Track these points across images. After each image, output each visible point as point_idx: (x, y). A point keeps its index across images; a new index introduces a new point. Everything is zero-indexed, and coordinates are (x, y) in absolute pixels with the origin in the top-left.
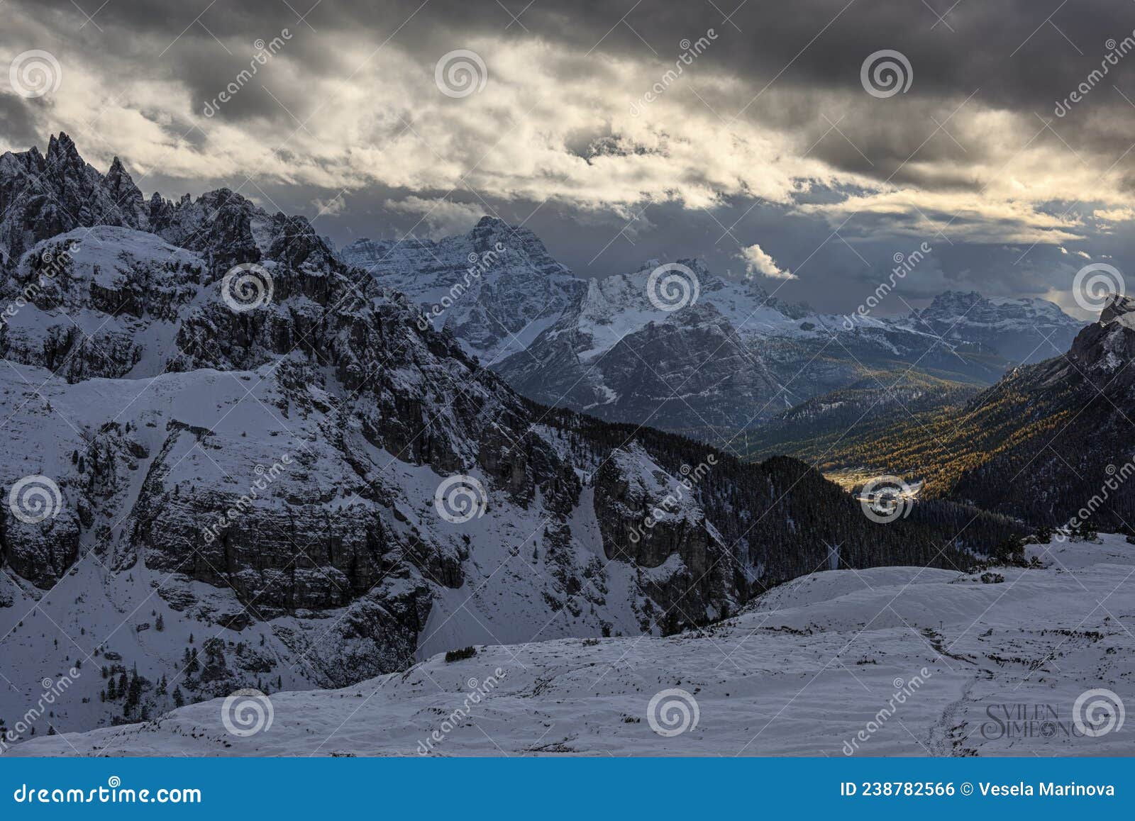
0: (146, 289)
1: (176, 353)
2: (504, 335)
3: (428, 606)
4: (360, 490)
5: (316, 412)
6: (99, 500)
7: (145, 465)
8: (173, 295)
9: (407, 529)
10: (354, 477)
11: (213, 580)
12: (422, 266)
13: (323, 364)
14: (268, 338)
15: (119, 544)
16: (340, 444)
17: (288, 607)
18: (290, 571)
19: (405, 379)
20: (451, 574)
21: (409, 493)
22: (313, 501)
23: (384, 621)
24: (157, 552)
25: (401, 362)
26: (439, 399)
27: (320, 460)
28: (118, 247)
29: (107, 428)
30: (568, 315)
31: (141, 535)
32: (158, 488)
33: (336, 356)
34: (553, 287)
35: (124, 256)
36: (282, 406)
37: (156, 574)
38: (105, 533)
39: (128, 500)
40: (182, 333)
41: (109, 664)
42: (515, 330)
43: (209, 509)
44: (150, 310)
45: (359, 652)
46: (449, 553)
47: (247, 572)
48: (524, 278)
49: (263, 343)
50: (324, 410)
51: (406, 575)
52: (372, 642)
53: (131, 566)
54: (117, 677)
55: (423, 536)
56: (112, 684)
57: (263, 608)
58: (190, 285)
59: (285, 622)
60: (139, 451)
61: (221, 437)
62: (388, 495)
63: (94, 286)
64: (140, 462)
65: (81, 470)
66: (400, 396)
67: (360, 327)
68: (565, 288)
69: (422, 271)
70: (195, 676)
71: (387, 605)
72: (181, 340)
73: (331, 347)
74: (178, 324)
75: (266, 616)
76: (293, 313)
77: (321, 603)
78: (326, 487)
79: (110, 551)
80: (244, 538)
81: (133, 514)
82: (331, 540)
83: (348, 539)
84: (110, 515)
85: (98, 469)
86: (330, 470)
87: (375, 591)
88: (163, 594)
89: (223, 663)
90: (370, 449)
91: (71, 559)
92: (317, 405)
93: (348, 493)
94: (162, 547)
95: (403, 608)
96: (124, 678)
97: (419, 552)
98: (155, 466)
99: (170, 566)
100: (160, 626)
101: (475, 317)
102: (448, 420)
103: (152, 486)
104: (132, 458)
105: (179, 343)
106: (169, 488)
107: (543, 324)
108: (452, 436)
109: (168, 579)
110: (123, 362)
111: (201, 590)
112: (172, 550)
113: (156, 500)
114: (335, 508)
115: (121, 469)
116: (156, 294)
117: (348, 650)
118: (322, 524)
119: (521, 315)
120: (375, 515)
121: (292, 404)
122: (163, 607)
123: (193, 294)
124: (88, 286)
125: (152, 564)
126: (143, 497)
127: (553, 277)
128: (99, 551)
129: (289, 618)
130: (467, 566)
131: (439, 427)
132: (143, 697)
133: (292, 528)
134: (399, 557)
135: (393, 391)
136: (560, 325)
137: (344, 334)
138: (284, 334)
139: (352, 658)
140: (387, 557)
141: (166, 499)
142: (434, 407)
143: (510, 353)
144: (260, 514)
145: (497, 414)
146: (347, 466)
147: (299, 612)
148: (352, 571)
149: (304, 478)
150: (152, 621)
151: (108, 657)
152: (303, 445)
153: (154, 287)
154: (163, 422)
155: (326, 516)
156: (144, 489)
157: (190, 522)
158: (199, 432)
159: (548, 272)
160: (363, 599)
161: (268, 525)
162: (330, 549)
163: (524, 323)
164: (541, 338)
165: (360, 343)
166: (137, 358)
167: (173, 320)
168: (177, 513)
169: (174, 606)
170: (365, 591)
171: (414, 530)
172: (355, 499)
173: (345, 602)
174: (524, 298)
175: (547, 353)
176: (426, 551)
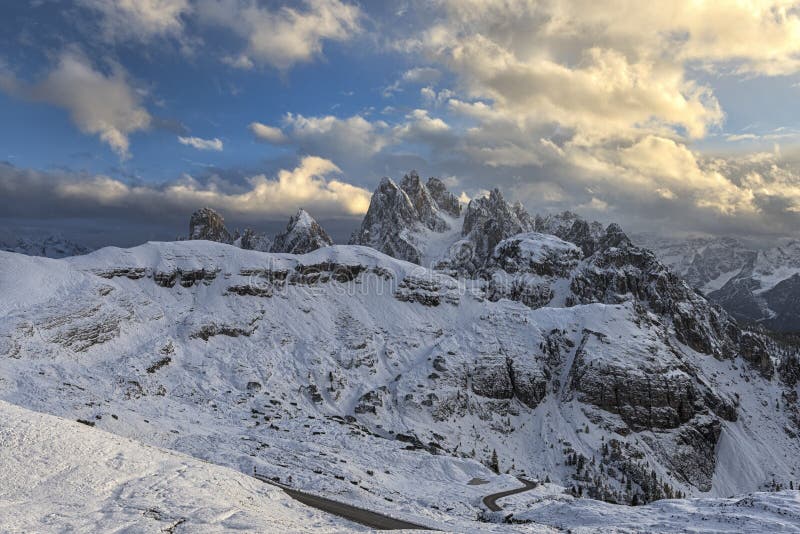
0: (554, 263)
1: (569, 294)
2: (708, 281)
3: (720, 431)
4: (681, 368)
5: (654, 326)
6: (553, 367)
7: (573, 350)
8: (567, 265)
9: (704, 388)
10: (677, 360)
11: (611, 410)
12: (661, 245)
13: (642, 299)
14: (615, 286)
15: (565, 389)
16: (667, 343)
17: (649, 427)
18: (648, 407)
19: (685, 307)
20: (730, 414)
21: (704, 369)
22: (658, 372)
23: (697, 437)
24: (583, 394)
25: (682, 299)
26: (702, 318)
27: (659, 351)
28: (540, 243)
29: (554, 332)
30: (745, 270)
31: (575, 385)
32: (582, 363)
33: (649, 296)
34: (736, 255)
35: (544, 247)
36: (637, 322)
37: (583, 405)
38: (557, 384)
39: (567, 368)
40: (573, 284)
41: (566, 448)
42: (714, 278)
43: (608, 374)
44: (557, 273)
45: (686, 452)
46: (729, 402)
47: (628, 406)
48: (719, 250)
49: (612, 289)
50: (657, 324)
51: (706, 413)
52: (692, 448)
53: (570, 400)
54: (572, 455)
55: (714, 393)
56: (570, 457)
57: (636, 425)
58: (575, 260)
59: (647, 434)
60: (570, 344)
61: (610, 338)
62: (693, 370)
63: (531, 262)
64: (571, 349)
65: (544, 352)
66: (684, 317)
67: (661, 280)
68: (742, 255)
69: (661, 248)
70: (607, 457)
71: (698, 428)
72: (573, 287)
73: (646, 291)
74: (571, 280)
75: (637, 430)
76: (626, 273)
77: (665, 426)
78: (663, 365)
79: (560, 392)
80: (625, 390)
81: (570, 375)
82: (668, 394)
83: (677, 393)
84: (558, 374)
85: (552, 352)
86: (664, 357)
87: (692, 421)
88: (587, 415)
89: (621, 453)
90: (681, 345)
91: (543, 395)
92: (653, 322)
93: (675, 368)
94: (585, 392)
95: (707, 431)
96: (575, 455)
97: (712, 401)
98: (579, 351)
99: (590, 401)
100: (587, 431)
101: (691, 271)
102: (708, 330)
103: (578, 361)
104: (567, 347)
105: (572, 289)
106: (587, 363)
107: (731, 275)
108: (711, 339)
109: (589, 408)
110: (546, 298)
111: (605, 415)
112: (590, 394)
113: (581, 368)
114: (670, 375)
115: (562, 353)
116: (560, 265)
117: (680, 451)
118: (664, 384)
119: (718, 270)
120: (690, 381)
121: (642, 322)
122: (588, 422)
123: (576, 264)
124: (528, 262)
125: (581, 400)
126: (574, 366)
127: (736, 250)
128: (555, 392)
129: (649, 432)
130: (739, 410)
131: (704, 333)
132: (585, 466)
133: (649, 386)
134: (702, 403)
135: (680, 314)
136: (740, 276)
137: (653, 285)
138: (623, 284)
139: (683, 455)
140: (696, 403)
141: (586, 368)
142: (700, 322)
143: (711, 291)
144: (633, 378)
145: (725, 325)
146: (673, 355)
147: (654, 429)
148: (680, 410)
149: (653, 360)
150: (584, 429)
151: (566, 444)
152: (650, 343)
153: (559, 261)
154: (580, 329)
155: (665, 380)
156: (575, 362)
157: (599, 380)
158: (599, 335)
159: (733, 246)
160: (686, 424)
161: (636, 384)
162: (669, 397)
163: (719, 275)
164: (730, 282)
165: (662, 289)
166: (552, 296)
167: (568, 278)
168: (592, 375)
169: (593, 422)
170: (687, 421)
171: (709, 389)
172: (679, 372)
173: (676, 426)
174: (718, 260)
175: (734, 290)
176: (717, 401)
